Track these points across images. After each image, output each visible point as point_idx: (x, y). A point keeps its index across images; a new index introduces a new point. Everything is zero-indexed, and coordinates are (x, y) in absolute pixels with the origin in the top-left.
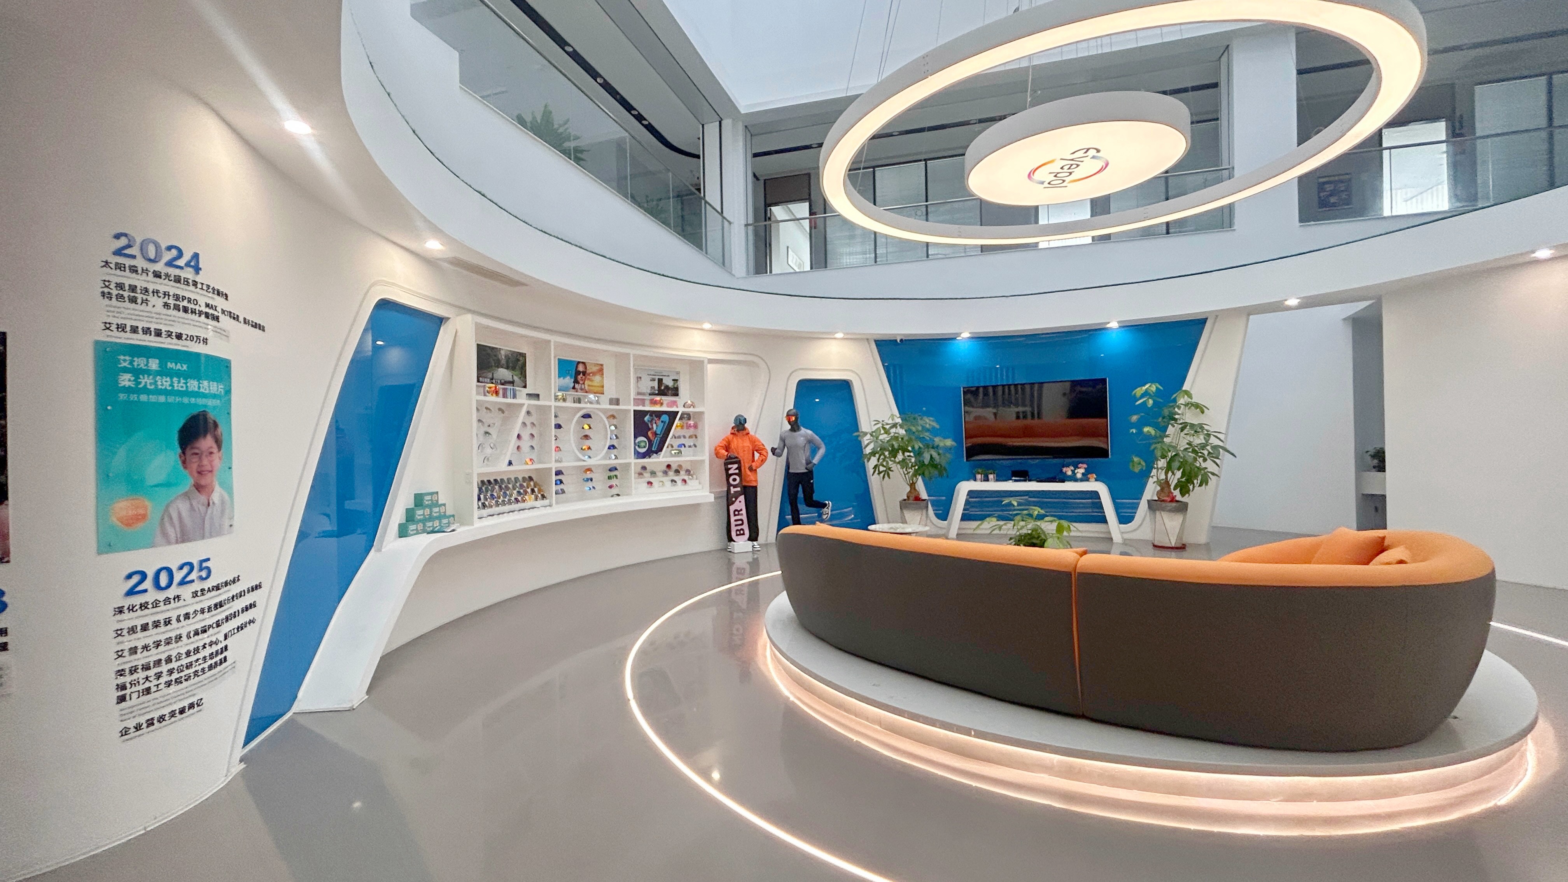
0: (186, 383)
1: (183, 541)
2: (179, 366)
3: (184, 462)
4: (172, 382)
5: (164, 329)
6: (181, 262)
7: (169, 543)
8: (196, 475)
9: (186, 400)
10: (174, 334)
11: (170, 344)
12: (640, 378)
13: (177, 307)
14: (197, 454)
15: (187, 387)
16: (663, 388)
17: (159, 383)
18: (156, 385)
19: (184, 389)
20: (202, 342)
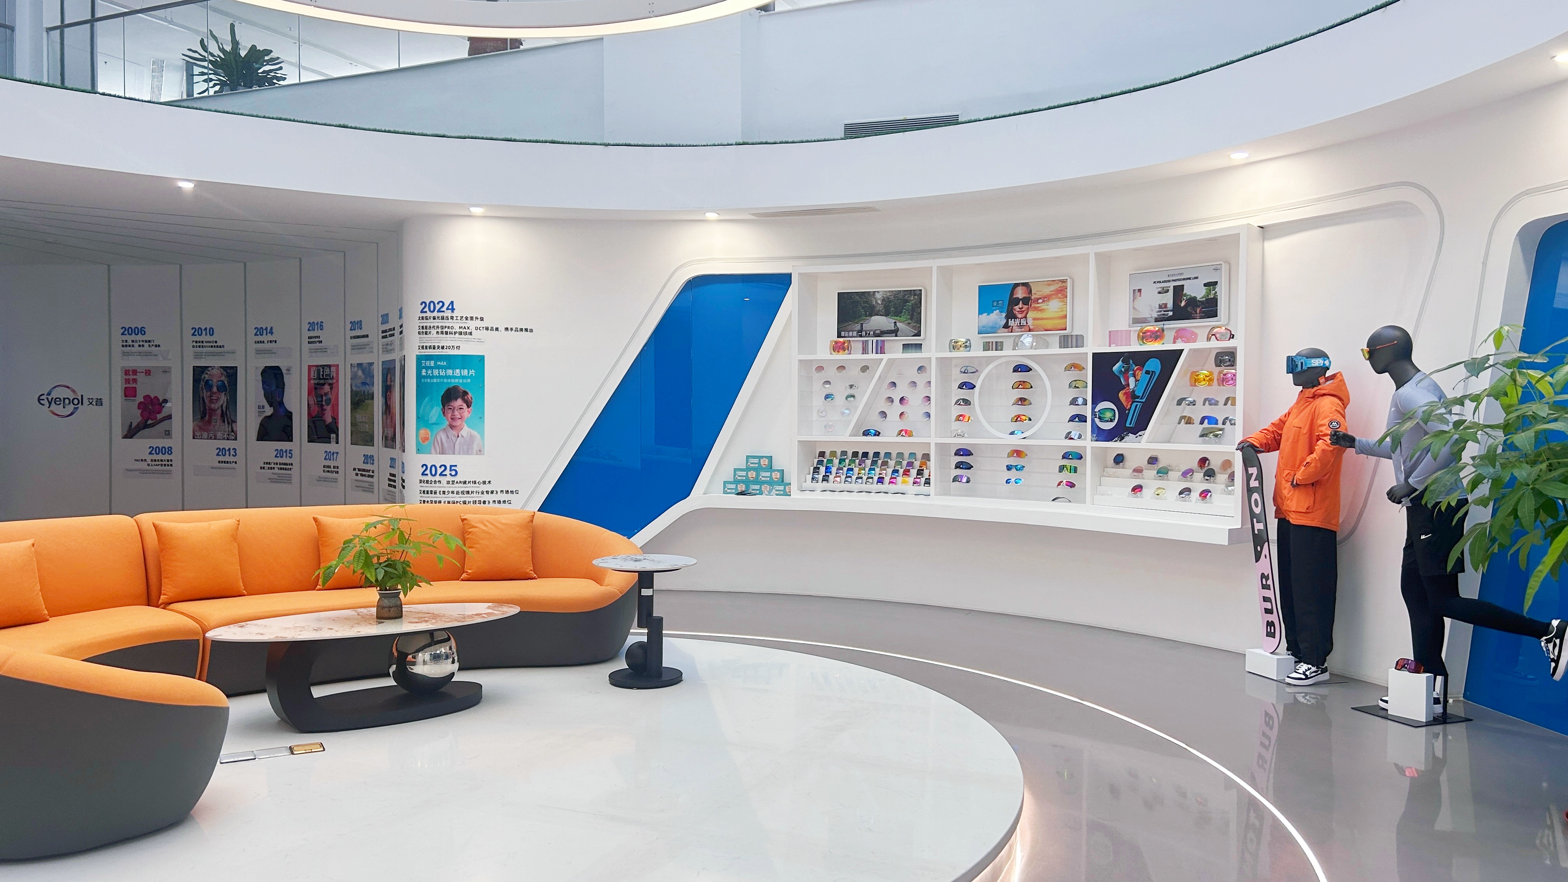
0: (445, 372)
1: (442, 454)
2: (442, 363)
3: (444, 413)
4: (439, 372)
5: (436, 345)
6: (444, 309)
7: (437, 454)
8: (450, 420)
9: (445, 380)
10: (440, 347)
11: (439, 352)
12: (1140, 290)
13: (442, 332)
14: (451, 409)
15: (446, 374)
16: (1183, 304)
17: (434, 373)
18: (433, 374)
19: (444, 375)
20: (455, 348)
